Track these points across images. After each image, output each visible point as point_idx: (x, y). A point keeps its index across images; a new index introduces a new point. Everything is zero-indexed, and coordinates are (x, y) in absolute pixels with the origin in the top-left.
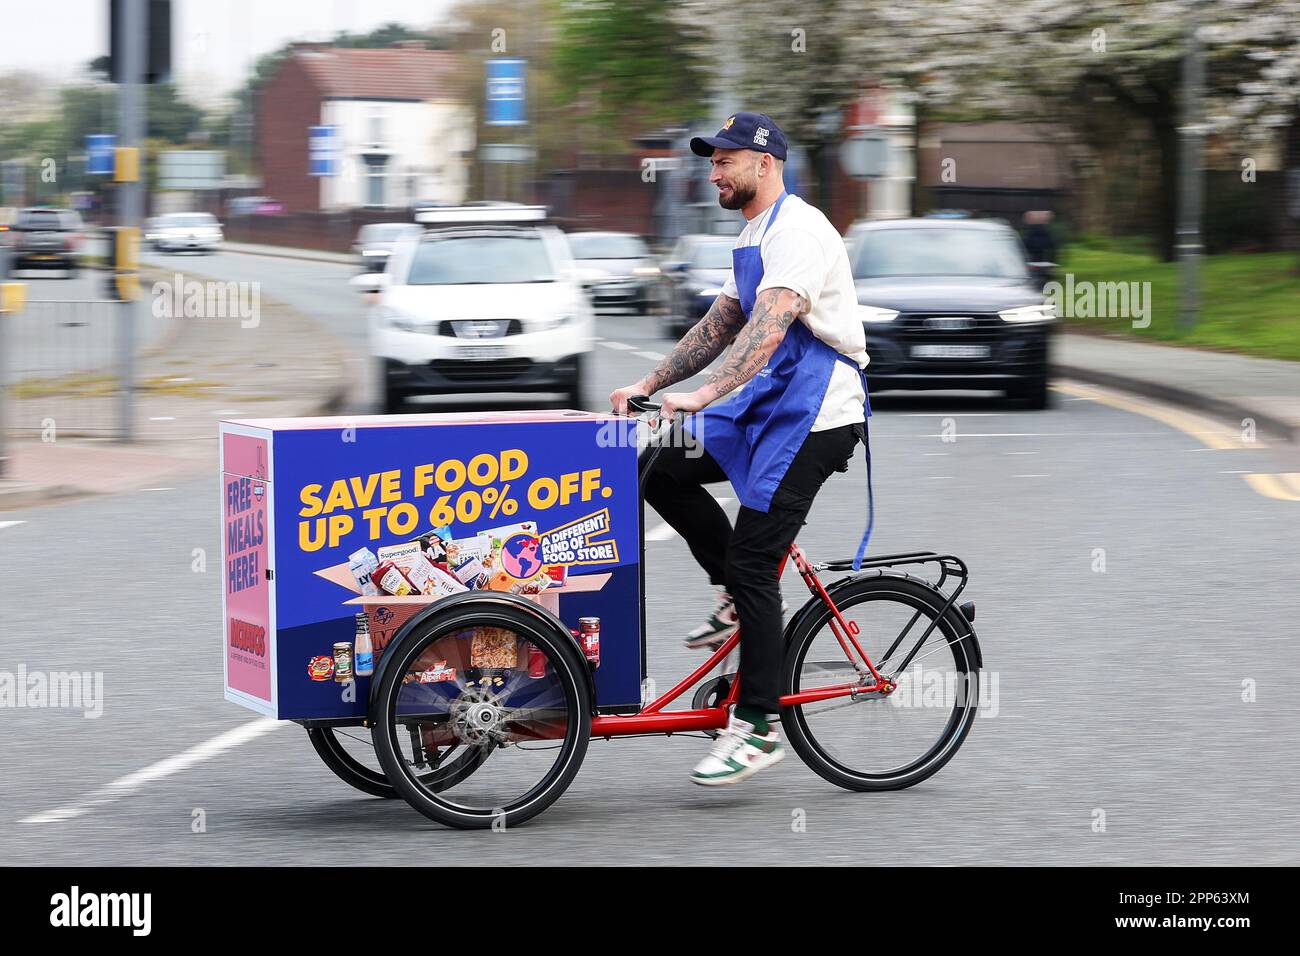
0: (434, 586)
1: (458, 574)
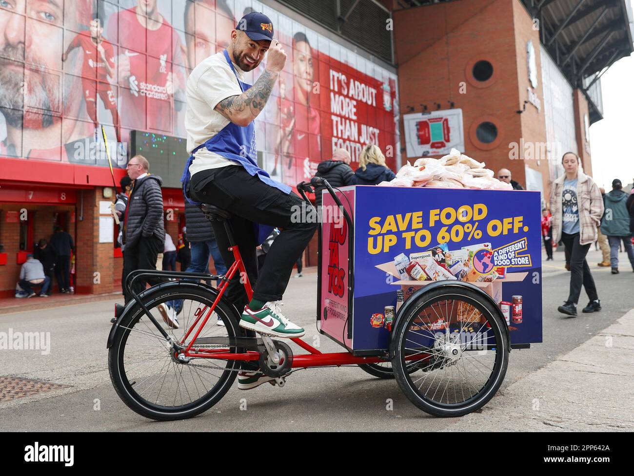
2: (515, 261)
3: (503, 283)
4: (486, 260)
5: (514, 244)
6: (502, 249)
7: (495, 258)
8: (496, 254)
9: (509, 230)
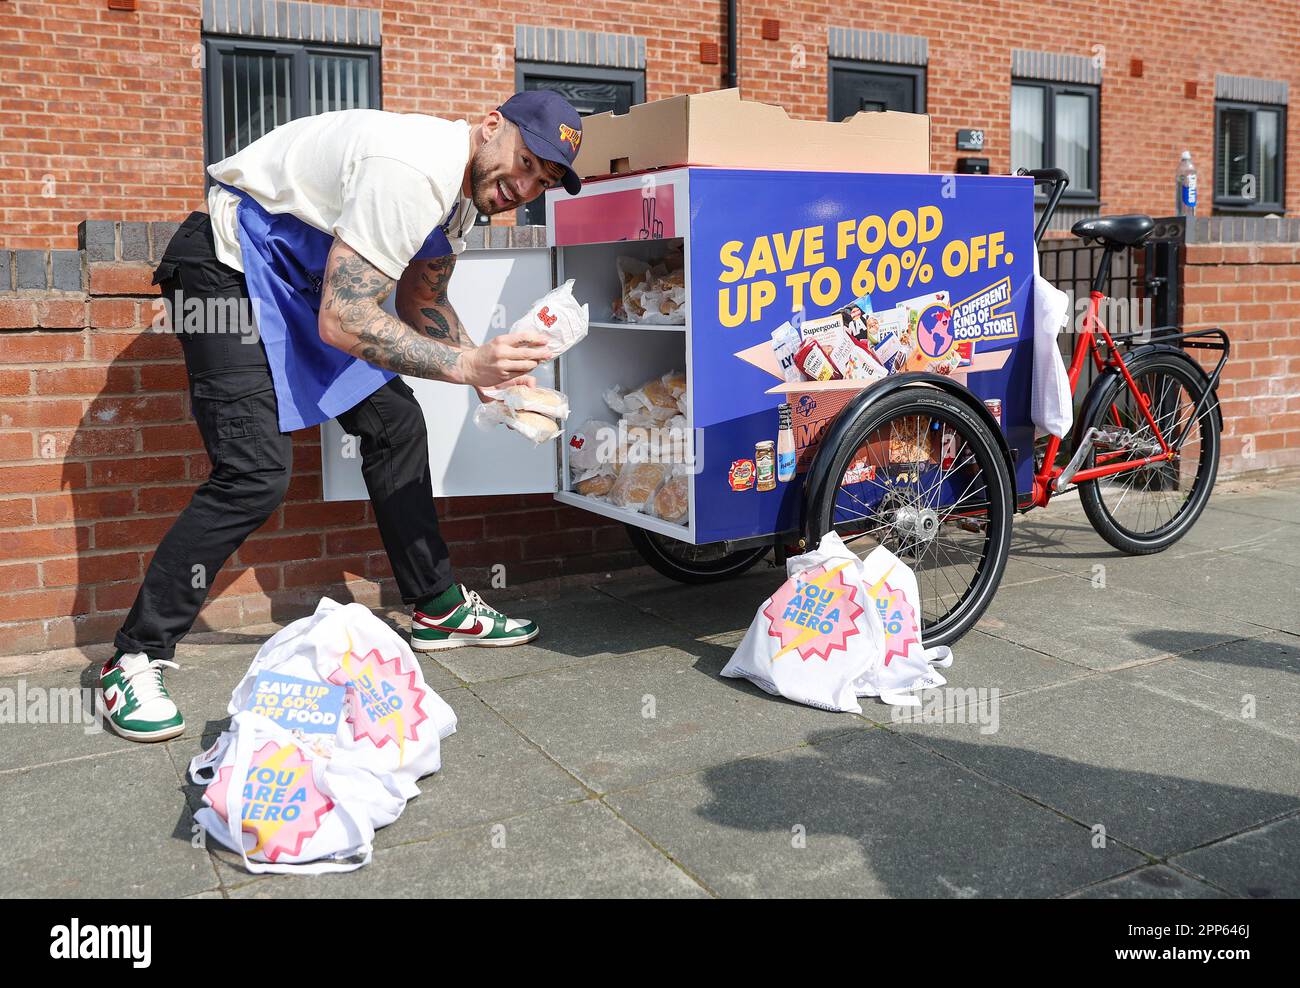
0: (855, 368)
1: (878, 353)
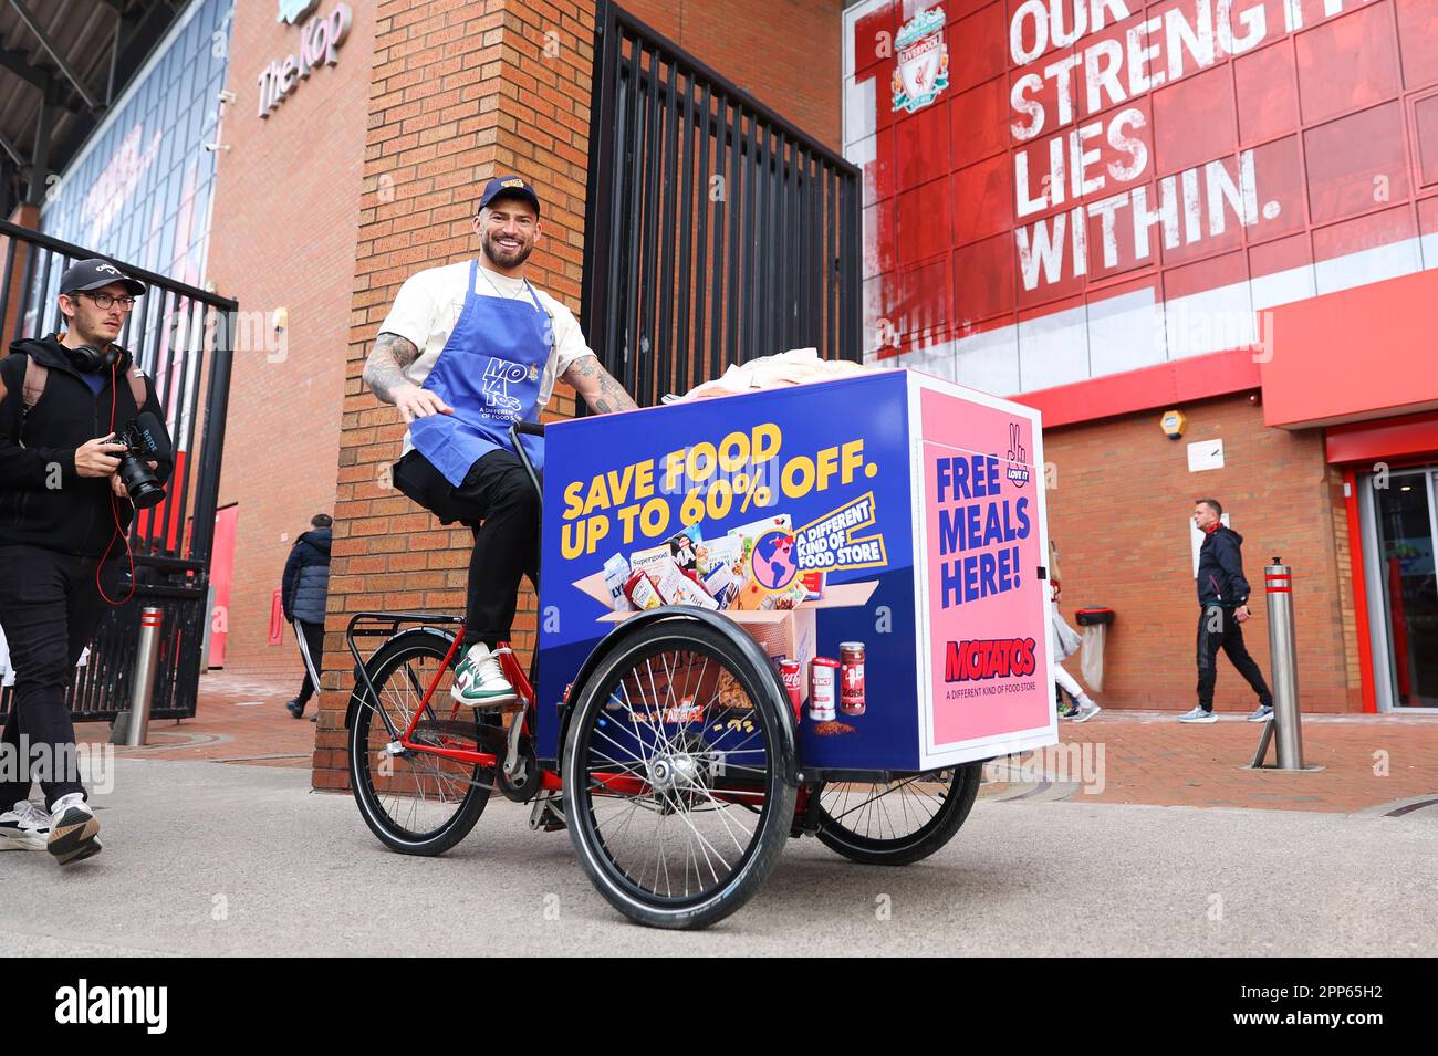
2: (845, 554)
3: (817, 610)
4: (780, 556)
5: (843, 512)
6: (814, 527)
7: (800, 551)
8: (802, 539)
9: (830, 477)
